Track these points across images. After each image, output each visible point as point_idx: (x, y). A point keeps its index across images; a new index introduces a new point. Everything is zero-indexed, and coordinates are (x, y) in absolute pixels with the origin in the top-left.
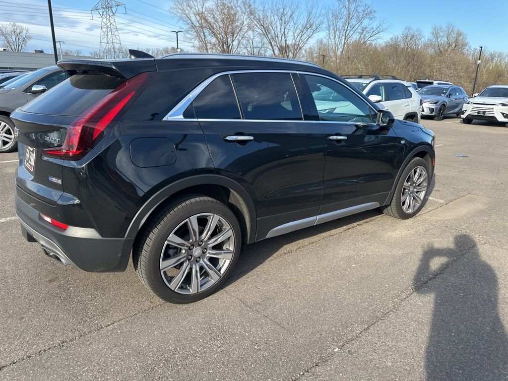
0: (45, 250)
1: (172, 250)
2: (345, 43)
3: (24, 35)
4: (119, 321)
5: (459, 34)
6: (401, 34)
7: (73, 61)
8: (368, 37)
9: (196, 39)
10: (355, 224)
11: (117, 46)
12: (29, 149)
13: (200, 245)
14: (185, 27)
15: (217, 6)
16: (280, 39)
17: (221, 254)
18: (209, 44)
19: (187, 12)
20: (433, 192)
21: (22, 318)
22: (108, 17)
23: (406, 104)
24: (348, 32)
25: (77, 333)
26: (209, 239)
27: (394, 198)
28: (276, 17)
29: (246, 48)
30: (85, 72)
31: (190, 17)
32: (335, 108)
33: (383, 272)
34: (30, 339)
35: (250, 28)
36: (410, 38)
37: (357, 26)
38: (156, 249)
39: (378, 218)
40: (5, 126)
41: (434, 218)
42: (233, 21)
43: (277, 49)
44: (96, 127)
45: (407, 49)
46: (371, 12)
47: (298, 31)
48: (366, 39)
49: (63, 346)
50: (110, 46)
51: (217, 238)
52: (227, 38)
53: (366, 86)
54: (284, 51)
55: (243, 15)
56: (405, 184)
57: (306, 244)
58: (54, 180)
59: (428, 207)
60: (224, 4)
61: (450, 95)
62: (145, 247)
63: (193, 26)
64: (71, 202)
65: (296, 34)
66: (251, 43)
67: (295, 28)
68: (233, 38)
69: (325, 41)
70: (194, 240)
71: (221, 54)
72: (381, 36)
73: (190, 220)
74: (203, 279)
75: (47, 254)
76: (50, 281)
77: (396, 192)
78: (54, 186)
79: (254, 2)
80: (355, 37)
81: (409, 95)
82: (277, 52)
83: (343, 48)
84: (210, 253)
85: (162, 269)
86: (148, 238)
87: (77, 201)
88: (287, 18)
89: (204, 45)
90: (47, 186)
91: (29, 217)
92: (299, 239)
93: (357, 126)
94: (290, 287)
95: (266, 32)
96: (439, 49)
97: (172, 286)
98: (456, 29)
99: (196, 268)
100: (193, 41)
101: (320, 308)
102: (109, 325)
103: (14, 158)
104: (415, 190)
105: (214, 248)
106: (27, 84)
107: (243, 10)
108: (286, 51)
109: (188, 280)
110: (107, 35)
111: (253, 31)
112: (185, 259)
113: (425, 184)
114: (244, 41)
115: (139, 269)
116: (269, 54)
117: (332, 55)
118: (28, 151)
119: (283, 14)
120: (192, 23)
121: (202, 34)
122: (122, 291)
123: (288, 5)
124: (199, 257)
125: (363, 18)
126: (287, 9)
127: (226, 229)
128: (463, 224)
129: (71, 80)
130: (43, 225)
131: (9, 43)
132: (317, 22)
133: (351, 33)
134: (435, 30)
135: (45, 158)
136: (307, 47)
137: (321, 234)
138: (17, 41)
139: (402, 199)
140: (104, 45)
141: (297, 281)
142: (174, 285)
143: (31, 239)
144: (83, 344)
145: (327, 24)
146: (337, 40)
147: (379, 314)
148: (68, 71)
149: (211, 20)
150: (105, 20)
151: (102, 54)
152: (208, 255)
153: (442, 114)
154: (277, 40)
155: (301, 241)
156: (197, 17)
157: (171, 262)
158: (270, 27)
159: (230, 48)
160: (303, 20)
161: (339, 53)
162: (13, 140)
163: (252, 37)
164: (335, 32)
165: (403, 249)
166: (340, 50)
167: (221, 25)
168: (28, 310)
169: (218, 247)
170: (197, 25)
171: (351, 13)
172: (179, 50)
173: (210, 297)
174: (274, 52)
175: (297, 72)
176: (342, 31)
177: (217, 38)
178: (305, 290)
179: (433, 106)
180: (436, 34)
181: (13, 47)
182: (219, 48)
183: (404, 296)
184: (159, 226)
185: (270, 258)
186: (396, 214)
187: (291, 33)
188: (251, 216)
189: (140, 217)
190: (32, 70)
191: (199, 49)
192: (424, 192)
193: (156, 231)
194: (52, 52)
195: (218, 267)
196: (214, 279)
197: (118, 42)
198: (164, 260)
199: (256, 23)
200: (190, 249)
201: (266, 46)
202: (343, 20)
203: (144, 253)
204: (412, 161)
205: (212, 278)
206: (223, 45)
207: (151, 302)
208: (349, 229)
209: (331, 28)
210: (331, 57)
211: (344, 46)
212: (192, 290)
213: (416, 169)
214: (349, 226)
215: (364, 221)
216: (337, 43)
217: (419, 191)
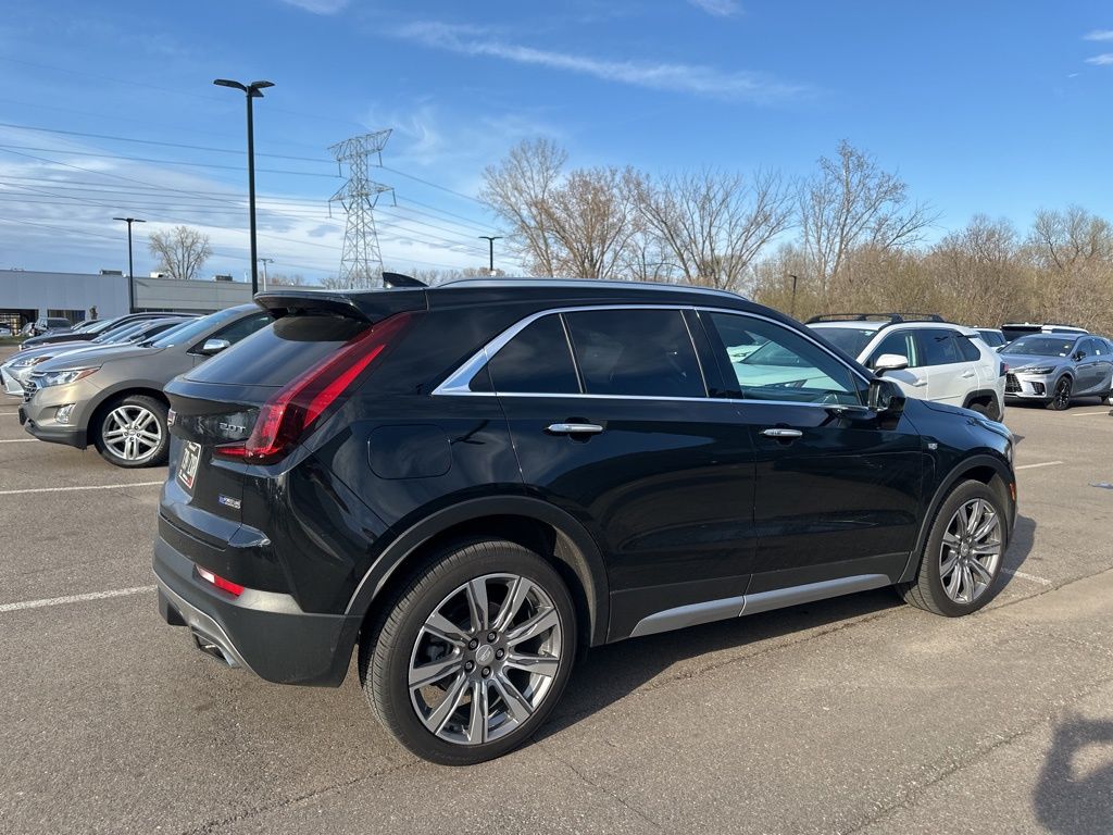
0: (197, 638)
1: (434, 648)
2: (841, 251)
3: (199, 247)
4: (323, 791)
5: (1099, 226)
6: (964, 229)
7: (283, 292)
8: (892, 238)
9: (529, 252)
10: (840, 624)
11: (374, 266)
12: (189, 449)
13: (490, 641)
14: (509, 229)
15: (572, 186)
16: (700, 247)
17: (533, 662)
18: (555, 261)
19: (513, 200)
20: (1027, 561)
21: (141, 775)
22: (360, 212)
23: (967, 373)
24: (846, 229)
25: (240, 808)
26: (510, 628)
27: (924, 567)
28: (691, 204)
29: (629, 265)
30: (301, 312)
31: (520, 209)
32: (805, 381)
33: (889, 725)
34: (152, 813)
35: (638, 226)
36: (987, 237)
37: (866, 216)
38: (403, 640)
39: (893, 614)
40: (148, 416)
41: (1024, 617)
42: (604, 215)
43: (694, 266)
44: (310, 408)
45: (981, 260)
46: (895, 187)
47: (739, 230)
48: (888, 242)
49: (210, 831)
50: (359, 267)
51: (528, 626)
52: (592, 249)
53: (873, 337)
54: (709, 270)
55: (625, 202)
56: (947, 536)
57: (726, 660)
58: (228, 501)
59: (1011, 592)
60: (586, 184)
61: (1079, 356)
62: (383, 636)
63: (524, 227)
64: (254, 543)
65: (734, 237)
66: (641, 256)
67: (733, 224)
68: (603, 248)
69: (796, 247)
70: (480, 629)
71: (578, 278)
72: (920, 236)
73: (471, 585)
74: (494, 717)
75: (200, 646)
76: (200, 709)
77: (926, 555)
78: (227, 512)
79: (648, 176)
80: (864, 238)
81: (974, 355)
82: (694, 272)
83: (838, 261)
84: (510, 661)
85: (413, 685)
86: (389, 619)
87: (265, 541)
88: (715, 205)
89: (546, 261)
90: (216, 514)
91: (176, 574)
92: (712, 650)
93: (829, 411)
94: (680, 747)
95: (671, 234)
96: (1056, 259)
97: (430, 723)
98: (1090, 216)
99: (481, 689)
100: (523, 255)
101: (740, 790)
102: (301, 798)
103: (158, 477)
104: (974, 552)
105: (520, 648)
106: (197, 337)
107: (625, 192)
108: (713, 270)
109: (463, 714)
110: (356, 246)
111: (645, 232)
112: (458, 667)
113: (996, 539)
114: (626, 253)
115: (369, 683)
116: (676, 277)
117: (814, 274)
118: (187, 452)
119: (707, 199)
120: (523, 221)
121: (542, 241)
122: (335, 735)
123: (717, 179)
124: (488, 667)
125: (880, 199)
126: (716, 188)
127: (543, 610)
128: (1089, 630)
129: (275, 326)
130: (201, 587)
131: (170, 264)
132: (779, 211)
133: (855, 229)
134: (1042, 219)
135: (215, 463)
136: (759, 259)
137: (761, 642)
138: (186, 259)
139: (943, 570)
140: (349, 265)
141: (696, 736)
142: (436, 722)
143: (174, 618)
144: (250, 829)
145: (801, 214)
146: (825, 244)
147: (872, 811)
148: (272, 310)
149: (560, 214)
150: (353, 219)
151: (343, 281)
152: (506, 663)
153: (1064, 397)
154: (694, 248)
155: (714, 654)
156: (533, 209)
157: (431, 671)
158: (680, 225)
159: (597, 266)
160: (748, 208)
161: (829, 271)
162: (158, 443)
163: (642, 245)
164: (819, 229)
165: (941, 678)
166: (831, 265)
167: (580, 222)
168: (154, 759)
169: (529, 647)
170: (533, 223)
171: (853, 190)
172: (494, 273)
173: (509, 757)
174: (687, 272)
175: (696, 308)
176: (835, 226)
177: (571, 249)
178: (712, 754)
179: (1042, 379)
180: (1045, 226)
181: (176, 271)
182: (574, 268)
183: (932, 776)
184: (411, 596)
185: (644, 686)
186: (931, 604)
187: (723, 235)
188: (597, 586)
189: (377, 575)
190: (207, 312)
191: (534, 269)
192: (995, 558)
193: (405, 604)
194: (248, 279)
195: (528, 693)
196: (516, 719)
197: (376, 258)
198: (416, 666)
199: (651, 217)
200: (471, 649)
201: (671, 261)
202: (835, 205)
203: (379, 649)
204: (960, 487)
205: (513, 716)
206: (583, 262)
207: (390, 759)
208: (824, 633)
209: (811, 221)
210: (812, 280)
211: (839, 257)
212: (472, 737)
213: (972, 503)
214: (825, 627)
215: (861, 618)
216: (823, 251)
217: (983, 555)
